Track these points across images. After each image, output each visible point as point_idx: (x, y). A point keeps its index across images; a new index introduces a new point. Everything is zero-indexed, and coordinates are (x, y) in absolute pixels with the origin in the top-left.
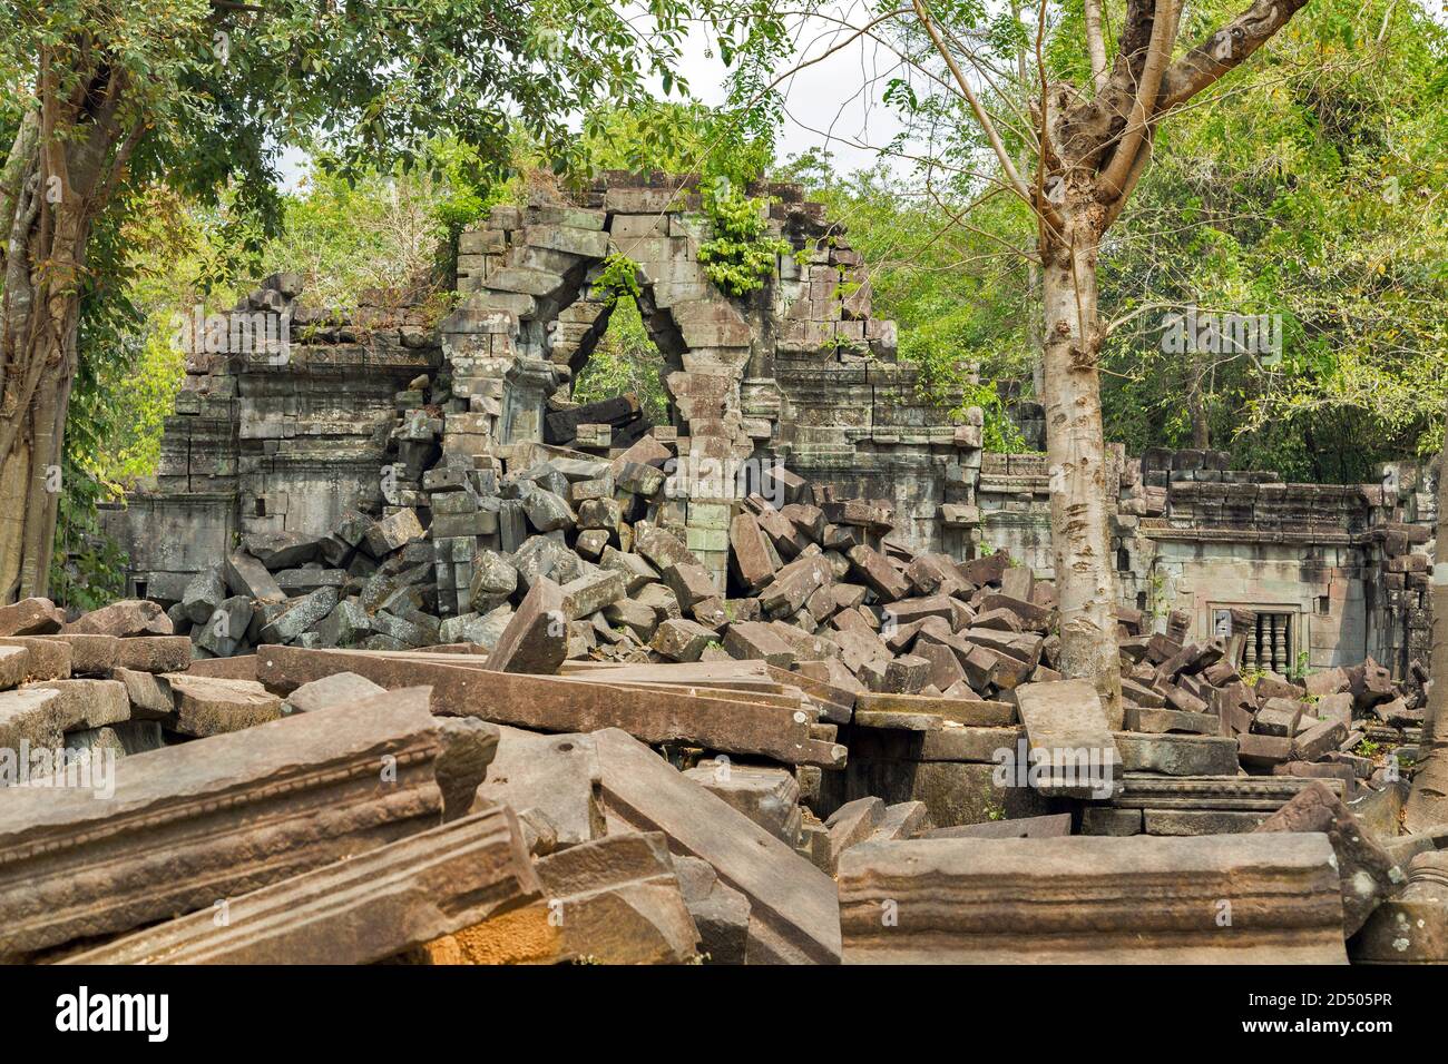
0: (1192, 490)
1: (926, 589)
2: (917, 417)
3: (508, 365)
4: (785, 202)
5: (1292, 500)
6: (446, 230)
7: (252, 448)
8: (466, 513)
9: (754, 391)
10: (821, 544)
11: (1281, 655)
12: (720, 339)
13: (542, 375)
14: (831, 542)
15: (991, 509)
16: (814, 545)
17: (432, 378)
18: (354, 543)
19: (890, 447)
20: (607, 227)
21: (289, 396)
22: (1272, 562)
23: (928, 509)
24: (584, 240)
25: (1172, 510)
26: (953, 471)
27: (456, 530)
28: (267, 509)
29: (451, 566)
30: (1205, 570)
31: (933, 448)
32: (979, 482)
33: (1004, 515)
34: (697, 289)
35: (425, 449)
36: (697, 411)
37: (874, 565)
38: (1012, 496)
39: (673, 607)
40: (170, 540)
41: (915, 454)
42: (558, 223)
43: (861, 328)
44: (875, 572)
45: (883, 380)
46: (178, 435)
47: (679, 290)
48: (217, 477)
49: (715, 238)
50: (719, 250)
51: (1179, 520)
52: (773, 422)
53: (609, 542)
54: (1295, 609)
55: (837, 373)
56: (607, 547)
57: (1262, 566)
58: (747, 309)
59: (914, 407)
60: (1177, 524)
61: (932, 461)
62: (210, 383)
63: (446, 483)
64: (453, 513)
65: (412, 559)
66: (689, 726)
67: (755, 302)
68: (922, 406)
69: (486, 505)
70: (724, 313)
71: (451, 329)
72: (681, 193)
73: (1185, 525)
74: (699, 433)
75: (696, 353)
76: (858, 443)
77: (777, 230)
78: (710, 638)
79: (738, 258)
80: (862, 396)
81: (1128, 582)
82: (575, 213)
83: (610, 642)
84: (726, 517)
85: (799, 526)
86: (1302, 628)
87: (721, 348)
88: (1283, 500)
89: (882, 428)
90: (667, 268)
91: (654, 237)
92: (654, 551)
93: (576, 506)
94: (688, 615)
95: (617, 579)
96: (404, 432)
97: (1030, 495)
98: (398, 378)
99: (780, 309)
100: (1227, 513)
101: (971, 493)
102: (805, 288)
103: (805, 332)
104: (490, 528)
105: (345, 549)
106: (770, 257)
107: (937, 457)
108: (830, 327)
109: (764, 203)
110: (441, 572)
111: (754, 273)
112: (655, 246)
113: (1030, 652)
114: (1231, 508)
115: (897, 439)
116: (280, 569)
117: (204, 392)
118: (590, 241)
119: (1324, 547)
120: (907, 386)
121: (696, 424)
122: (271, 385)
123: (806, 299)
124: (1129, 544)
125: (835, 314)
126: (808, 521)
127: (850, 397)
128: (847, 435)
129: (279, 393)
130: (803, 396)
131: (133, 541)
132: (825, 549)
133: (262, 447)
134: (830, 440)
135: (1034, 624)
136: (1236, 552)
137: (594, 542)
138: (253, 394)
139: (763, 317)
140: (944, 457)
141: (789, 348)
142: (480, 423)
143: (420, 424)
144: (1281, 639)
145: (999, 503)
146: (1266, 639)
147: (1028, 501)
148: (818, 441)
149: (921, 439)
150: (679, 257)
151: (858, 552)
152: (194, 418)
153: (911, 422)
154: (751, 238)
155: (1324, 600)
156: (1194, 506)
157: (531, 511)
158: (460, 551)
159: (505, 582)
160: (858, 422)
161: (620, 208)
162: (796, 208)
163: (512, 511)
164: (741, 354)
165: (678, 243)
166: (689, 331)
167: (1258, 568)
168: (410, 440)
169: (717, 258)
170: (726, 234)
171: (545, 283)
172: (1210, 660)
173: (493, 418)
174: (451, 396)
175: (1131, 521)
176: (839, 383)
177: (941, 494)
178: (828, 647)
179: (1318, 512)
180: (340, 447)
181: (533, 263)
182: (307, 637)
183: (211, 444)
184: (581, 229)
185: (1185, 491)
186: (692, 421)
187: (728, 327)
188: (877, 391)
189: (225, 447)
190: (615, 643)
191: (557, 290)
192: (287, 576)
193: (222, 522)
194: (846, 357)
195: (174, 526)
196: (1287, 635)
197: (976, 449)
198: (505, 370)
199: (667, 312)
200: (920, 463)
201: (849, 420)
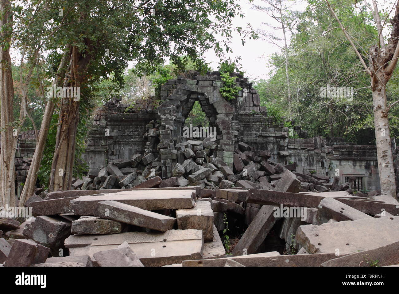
0: (338, 147)
1: (280, 172)
2: (272, 130)
3: (174, 118)
4: (239, 78)
5: (362, 149)
6: (157, 85)
7: (111, 138)
8: (169, 154)
9: (233, 124)
10: (254, 161)
11: (360, 187)
12: (226, 111)
13: (182, 120)
14: (256, 160)
15: (291, 152)
16: (252, 161)
17: (155, 121)
18: (139, 162)
19: (266, 137)
20: (197, 84)
21: (120, 126)
22: (358, 164)
23: (276, 152)
24: (192, 87)
25: (334, 152)
26: (282, 143)
27: (167, 158)
28: (114, 153)
29: (166, 167)
30: (342, 166)
31: (276, 137)
32: (288, 145)
33: (294, 154)
34: (219, 99)
35: (154, 138)
36: (224, 129)
37: (267, 166)
38: (296, 149)
39: (223, 177)
40: (90, 161)
41: (272, 139)
42: (185, 83)
43: (258, 108)
44: (267, 167)
45: (264, 121)
46: (92, 135)
47: (215, 99)
48: (102, 146)
49: (224, 87)
50: (225, 89)
51: (335, 154)
52: (238, 131)
53: (204, 161)
54: (363, 176)
55: (253, 119)
56: (204, 162)
57: (356, 165)
58: (231, 104)
59: (272, 127)
60: (335, 155)
61: (276, 140)
62: (100, 122)
63: (163, 147)
64: (166, 154)
65: (154, 165)
66: (367, 209)
67: (233, 102)
68: (274, 127)
69: (173, 152)
70: (227, 105)
71: (160, 109)
72: (215, 76)
73: (337, 156)
74: (225, 134)
75: (220, 114)
76: (258, 136)
77: (238, 84)
78: (233, 184)
79: (229, 91)
80: (259, 125)
81: (324, 170)
82: (189, 81)
83: (208, 185)
84: (233, 155)
85: (248, 157)
86: (365, 180)
87: (226, 113)
88: (360, 149)
89: (264, 133)
90: (212, 94)
91: (209, 86)
92: (217, 163)
93: (195, 152)
94: (226, 179)
95: (209, 170)
96: (149, 134)
97: (300, 149)
98: (147, 121)
99: (239, 104)
100: (347, 153)
101: (286, 148)
102: (244, 99)
103: (245, 110)
104: (175, 157)
105: (137, 163)
106: (237, 91)
107: (278, 139)
108: (251, 108)
109: (235, 78)
110: (163, 168)
111: (233, 95)
112: (209, 89)
113: (307, 187)
114: (348, 151)
115: (268, 135)
116: (121, 168)
117: (98, 125)
118: (193, 87)
119: (370, 160)
120: (270, 122)
121: (224, 132)
122: (115, 123)
123: (245, 101)
124: (324, 161)
125: (252, 105)
126: (251, 155)
127: (256, 125)
128: (255, 134)
129: (117, 125)
130: (245, 125)
131: (81, 161)
132: (254, 162)
133: (113, 138)
134: (252, 136)
135: (307, 180)
136: (349, 162)
137: (200, 161)
138: (111, 125)
139: (235, 106)
140: (279, 140)
141: (241, 113)
142: (169, 132)
143: (154, 132)
144: (360, 183)
145: (292, 151)
146: (357, 183)
147: (300, 150)
148: (249, 136)
149: (274, 135)
150: (215, 91)
151: (263, 163)
152: (96, 131)
153: (271, 131)
154: (232, 86)
155: (371, 173)
156: (339, 151)
157: (185, 154)
158: (168, 163)
159: (182, 171)
160: (258, 131)
161: (200, 79)
162: (242, 79)
163: (181, 154)
164: (231, 115)
165: (215, 88)
166: (218, 109)
167: (355, 166)
168: (151, 136)
169: (224, 91)
170: (226, 85)
171: (183, 98)
172: (346, 188)
173: (172, 130)
174: (161, 125)
175: (325, 155)
176: (253, 122)
177: (279, 148)
178: (260, 186)
179: (368, 152)
180: (132, 138)
181: (180, 93)
182: (130, 185)
183: (100, 137)
184: (192, 85)
185: (337, 147)
186: (223, 131)
187: (228, 108)
188: (263, 123)
189: (104, 138)
190: (210, 186)
191: (185, 99)
192: (123, 170)
193: (103, 157)
194: (255, 115)
195: (91, 158)
196: (362, 182)
197: (287, 137)
198: (174, 119)
199: (212, 104)
200: (274, 141)
201: (256, 131)
